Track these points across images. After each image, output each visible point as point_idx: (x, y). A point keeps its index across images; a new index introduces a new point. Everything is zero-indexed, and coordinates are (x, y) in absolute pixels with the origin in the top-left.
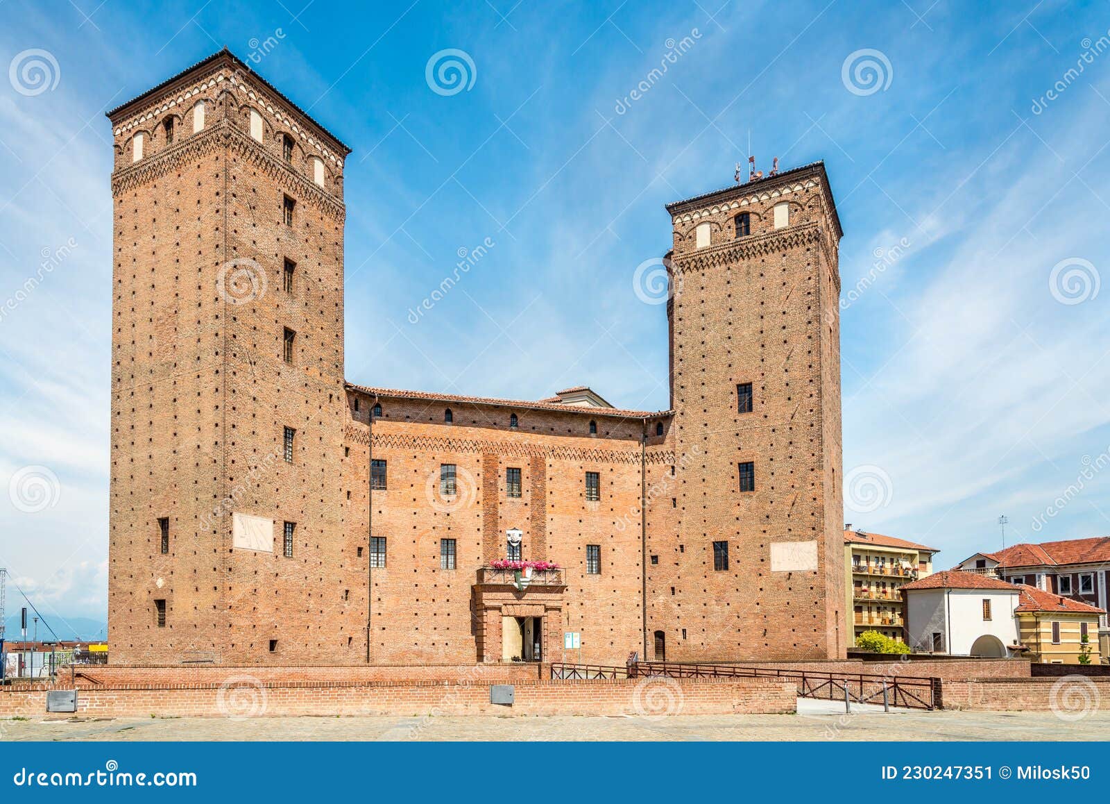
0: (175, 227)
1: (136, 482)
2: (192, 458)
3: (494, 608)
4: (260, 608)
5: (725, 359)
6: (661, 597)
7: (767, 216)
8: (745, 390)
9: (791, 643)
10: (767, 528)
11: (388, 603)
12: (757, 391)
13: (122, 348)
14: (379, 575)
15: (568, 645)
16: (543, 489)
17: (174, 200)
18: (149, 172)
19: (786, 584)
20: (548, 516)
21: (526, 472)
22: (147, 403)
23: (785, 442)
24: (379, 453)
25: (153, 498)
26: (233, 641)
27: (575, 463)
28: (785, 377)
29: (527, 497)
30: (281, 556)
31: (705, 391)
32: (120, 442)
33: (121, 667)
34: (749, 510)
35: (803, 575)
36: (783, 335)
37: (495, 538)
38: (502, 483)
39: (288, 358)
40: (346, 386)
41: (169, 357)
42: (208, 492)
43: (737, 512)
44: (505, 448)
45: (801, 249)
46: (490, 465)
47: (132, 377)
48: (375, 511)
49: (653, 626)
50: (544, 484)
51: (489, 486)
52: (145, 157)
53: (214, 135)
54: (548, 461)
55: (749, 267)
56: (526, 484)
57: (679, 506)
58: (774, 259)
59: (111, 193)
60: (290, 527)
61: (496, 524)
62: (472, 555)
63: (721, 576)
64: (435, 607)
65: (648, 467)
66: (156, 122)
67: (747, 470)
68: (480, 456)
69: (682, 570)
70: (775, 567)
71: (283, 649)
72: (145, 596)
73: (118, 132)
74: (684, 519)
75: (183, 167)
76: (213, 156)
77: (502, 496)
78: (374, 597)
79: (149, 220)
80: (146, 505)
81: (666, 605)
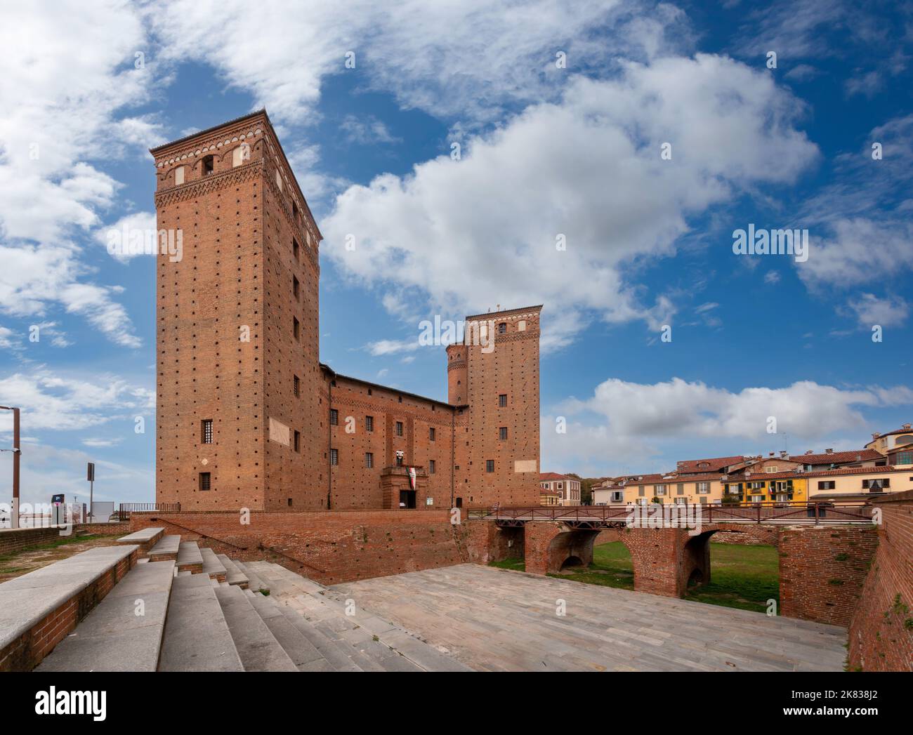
0: (215, 229)
1: (180, 397)
2: (234, 380)
3: (396, 486)
4: (284, 479)
5: (494, 383)
6: (461, 484)
7: (515, 325)
8: (503, 396)
9: (524, 501)
10: (513, 455)
11: (339, 482)
12: (509, 397)
13: (166, 309)
14: (335, 468)
15: (428, 503)
16: (412, 433)
17: (214, 212)
18: (190, 191)
19: (522, 477)
20: (414, 446)
21: (405, 424)
22: (192, 345)
23: (522, 419)
24: (334, 406)
25: (198, 407)
26: (270, 498)
27: (426, 423)
28: (523, 393)
29: (405, 436)
30: (293, 450)
31: (484, 397)
32: (166, 371)
33: (196, 513)
34: (505, 447)
35: (529, 473)
36: (522, 375)
37: (391, 454)
38: (395, 428)
39: (296, 335)
40: (321, 365)
41: (212, 315)
42: (249, 402)
43: (498, 448)
44: (397, 412)
45: (531, 340)
46: (389, 419)
47: (176, 328)
48: (333, 436)
49: (456, 496)
50: (413, 431)
51: (389, 429)
52: (186, 182)
53: (253, 169)
54: (415, 421)
55: (506, 346)
56: (405, 430)
57: (470, 445)
58: (518, 344)
59: (155, 205)
60: (297, 434)
61: (392, 447)
62: (380, 461)
63: (490, 475)
64: (363, 485)
65: (455, 428)
66: (197, 159)
67: (504, 430)
68: (385, 415)
69: (471, 472)
70: (516, 471)
71: (295, 503)
72: (191, 470)
73: (161, 165)
74: (472, 451)
75: (224, 189)
76: (252, 183)
77: (394, 434)
78: (333, 479)
79: (190, 225)
80: (192, 412)
81: (463, 487)
